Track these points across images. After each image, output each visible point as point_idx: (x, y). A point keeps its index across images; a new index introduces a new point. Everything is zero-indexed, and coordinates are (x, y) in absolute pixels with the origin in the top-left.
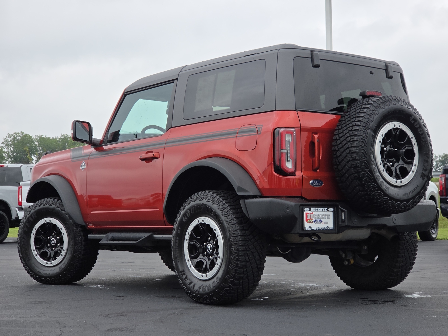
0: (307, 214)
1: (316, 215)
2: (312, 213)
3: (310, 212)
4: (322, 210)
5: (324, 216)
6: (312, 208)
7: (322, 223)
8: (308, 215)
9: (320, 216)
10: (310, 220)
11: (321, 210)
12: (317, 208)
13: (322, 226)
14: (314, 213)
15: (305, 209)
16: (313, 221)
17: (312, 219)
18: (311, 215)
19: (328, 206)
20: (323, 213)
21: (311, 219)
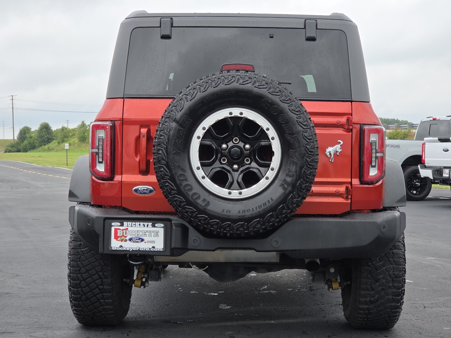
0: (116, 230)
1: (132, 231)
2: (127, 229)
3: (121, 228)
4: (144, 225)
5: (147, 233)
6: (125, 223)
7: (143, 242)
8: (118, 231)
9: (141, 233)
10: (123, 238)
11: (141, 225)
12: (134, 223)
13: (144, 246)
14: (130, 229)
15: (113, 224)
16: (127, 238)
17: (126, 237)
18: (124, 231)
19: (154, 221)
20: (146, 229)
21: (123, 236)
